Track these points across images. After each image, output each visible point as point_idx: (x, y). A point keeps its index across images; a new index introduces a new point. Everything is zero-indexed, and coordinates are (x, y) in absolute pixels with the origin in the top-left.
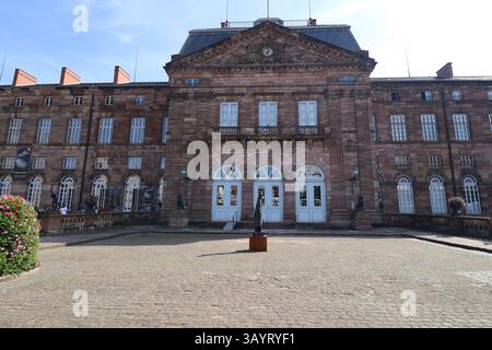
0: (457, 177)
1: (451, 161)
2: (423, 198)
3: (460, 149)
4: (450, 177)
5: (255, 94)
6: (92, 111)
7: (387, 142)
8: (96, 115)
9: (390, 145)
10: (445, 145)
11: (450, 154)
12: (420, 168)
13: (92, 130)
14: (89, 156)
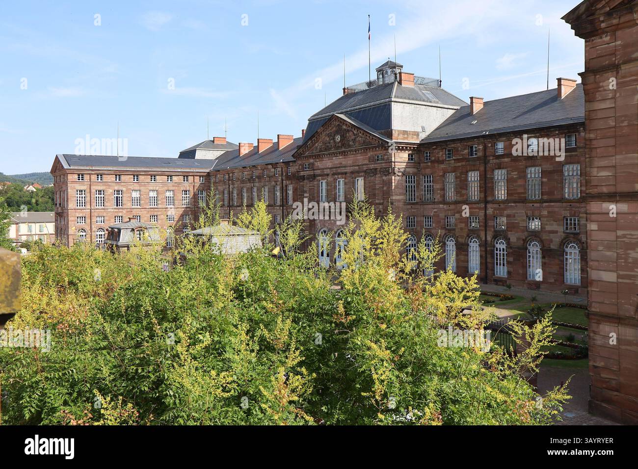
0: (489, 239)
1: (486, 222)
2: (462, 258)
3: (495, 209)
4: (484, 239)
5: (334, 174)
6: (282, 180)
7: (440, 203)
8: (284, 182)
9: (441, 206)
10: (483, 205)
11: (486, 215)
12: (461, 229)
13: (284, 194)
14: (284, 214)
